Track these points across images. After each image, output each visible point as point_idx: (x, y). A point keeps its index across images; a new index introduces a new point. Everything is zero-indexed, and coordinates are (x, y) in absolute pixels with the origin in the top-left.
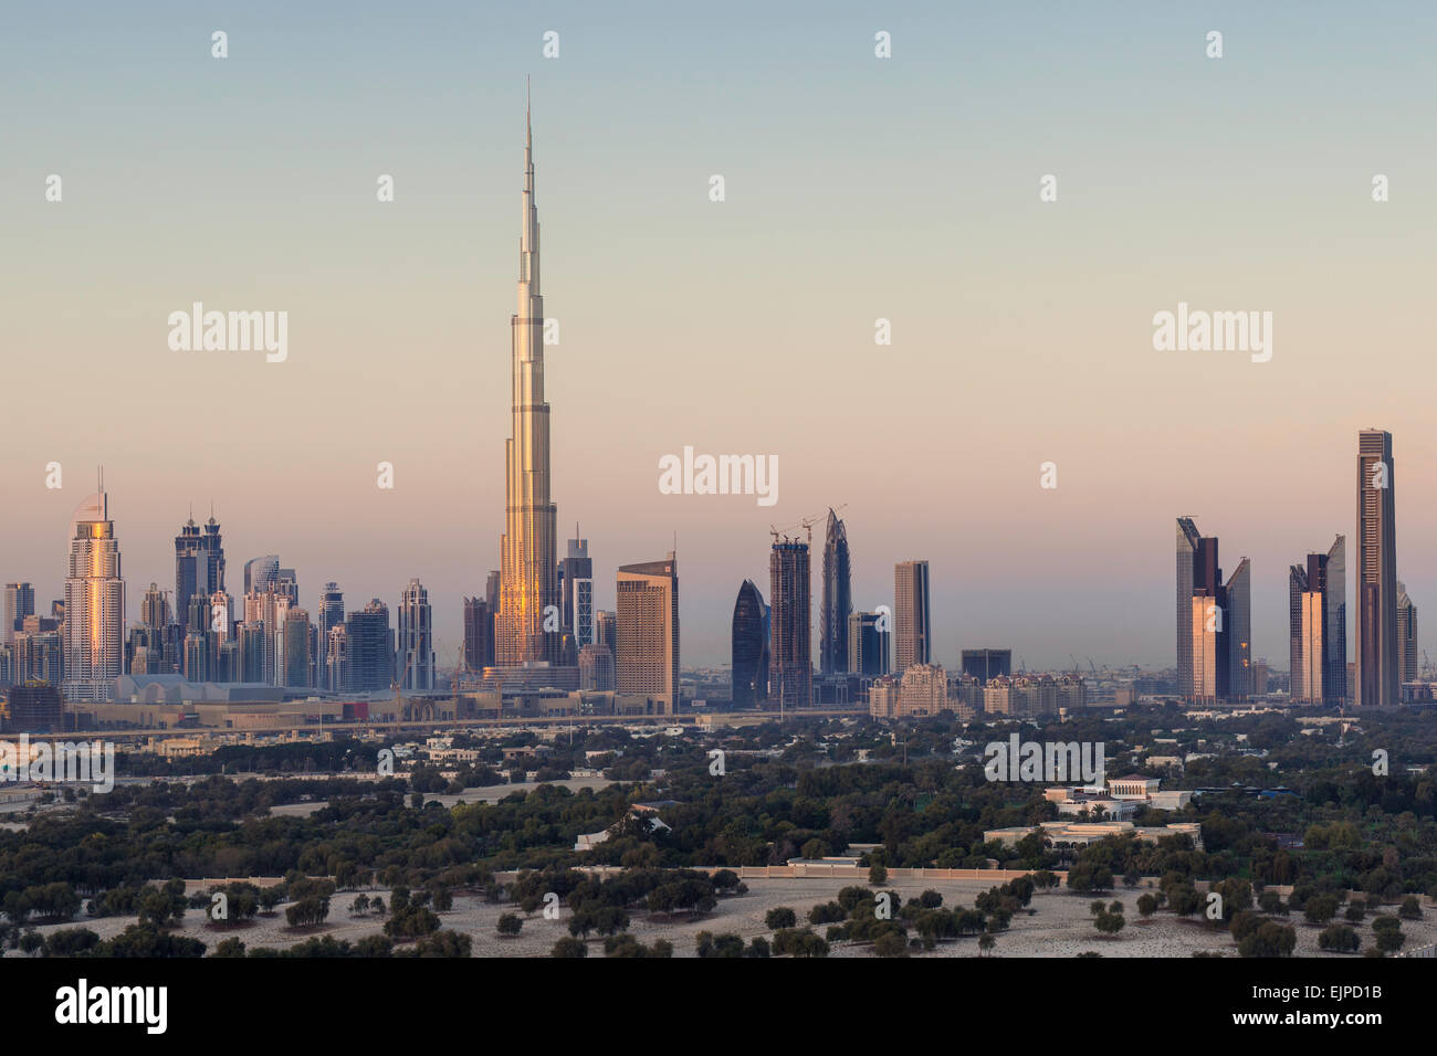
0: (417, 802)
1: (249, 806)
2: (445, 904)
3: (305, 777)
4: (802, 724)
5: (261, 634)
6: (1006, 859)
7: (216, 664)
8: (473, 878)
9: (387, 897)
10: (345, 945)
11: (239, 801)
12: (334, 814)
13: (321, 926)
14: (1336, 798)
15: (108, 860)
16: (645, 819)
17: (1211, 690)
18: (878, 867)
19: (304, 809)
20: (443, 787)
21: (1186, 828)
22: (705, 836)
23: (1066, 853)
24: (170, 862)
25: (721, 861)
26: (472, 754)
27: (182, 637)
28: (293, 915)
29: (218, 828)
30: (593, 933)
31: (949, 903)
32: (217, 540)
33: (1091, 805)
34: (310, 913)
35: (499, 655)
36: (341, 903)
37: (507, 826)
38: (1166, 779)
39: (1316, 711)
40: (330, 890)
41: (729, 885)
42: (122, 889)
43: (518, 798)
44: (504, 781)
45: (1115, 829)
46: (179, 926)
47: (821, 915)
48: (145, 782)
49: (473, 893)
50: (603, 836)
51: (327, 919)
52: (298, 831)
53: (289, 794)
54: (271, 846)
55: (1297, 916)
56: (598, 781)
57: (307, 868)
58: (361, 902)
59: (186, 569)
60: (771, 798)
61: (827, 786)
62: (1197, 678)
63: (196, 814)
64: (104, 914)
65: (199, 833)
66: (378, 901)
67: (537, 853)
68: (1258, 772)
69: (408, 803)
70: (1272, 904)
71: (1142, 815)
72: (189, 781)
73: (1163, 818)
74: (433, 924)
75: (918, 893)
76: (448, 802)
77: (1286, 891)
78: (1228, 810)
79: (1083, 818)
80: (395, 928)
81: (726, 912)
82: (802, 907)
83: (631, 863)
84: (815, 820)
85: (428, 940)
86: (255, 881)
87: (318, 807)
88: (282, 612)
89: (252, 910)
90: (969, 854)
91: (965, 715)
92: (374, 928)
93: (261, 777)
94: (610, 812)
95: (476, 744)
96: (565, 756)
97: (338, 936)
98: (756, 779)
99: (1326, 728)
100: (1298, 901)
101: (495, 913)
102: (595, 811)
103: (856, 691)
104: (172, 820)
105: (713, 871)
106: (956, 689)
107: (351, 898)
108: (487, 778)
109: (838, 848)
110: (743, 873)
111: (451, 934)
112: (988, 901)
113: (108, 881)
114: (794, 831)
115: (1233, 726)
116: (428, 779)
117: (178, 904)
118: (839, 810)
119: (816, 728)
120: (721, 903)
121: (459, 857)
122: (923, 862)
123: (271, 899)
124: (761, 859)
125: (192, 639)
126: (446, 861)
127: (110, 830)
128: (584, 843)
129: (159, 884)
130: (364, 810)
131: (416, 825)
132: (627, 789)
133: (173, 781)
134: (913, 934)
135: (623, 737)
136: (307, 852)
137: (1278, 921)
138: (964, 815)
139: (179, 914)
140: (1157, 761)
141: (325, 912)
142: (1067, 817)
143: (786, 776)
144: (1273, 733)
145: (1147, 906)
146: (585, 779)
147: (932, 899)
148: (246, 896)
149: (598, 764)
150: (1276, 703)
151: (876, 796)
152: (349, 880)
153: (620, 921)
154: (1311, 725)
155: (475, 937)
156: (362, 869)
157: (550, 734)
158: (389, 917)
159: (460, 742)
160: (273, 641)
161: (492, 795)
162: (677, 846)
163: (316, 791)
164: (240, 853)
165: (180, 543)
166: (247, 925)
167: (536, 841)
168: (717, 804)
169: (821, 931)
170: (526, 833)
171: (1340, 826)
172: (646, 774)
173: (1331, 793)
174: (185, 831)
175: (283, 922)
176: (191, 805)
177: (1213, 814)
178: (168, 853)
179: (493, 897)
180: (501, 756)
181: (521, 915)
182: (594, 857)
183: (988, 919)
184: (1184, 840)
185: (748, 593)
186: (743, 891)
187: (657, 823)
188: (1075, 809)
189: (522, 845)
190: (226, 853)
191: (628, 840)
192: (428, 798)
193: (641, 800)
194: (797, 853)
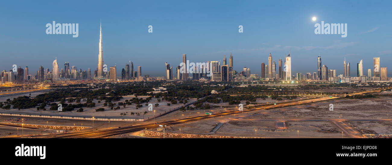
0: (90, 90)
1: (72, 90)
2: (93, 100)
3: (78, 88)
4: (129, 82)
5: (73, 73)
6: (149, 95)
7: (68, 77)
8: (95, 97)
9: (87, 99)
10: (82, 104)
11: (71, 90)
12: (81, 91)
13: (80, 102)
14: (181, 89)
15: (57, 96)
16: (113, 91)
17: (169, 78)
18: (136, 95)
19: (78, 91)
20: (92, 88)
21: (166, 92)
22: (119, 93)
23: (155, 94)
24: (64, 96)
25: (121, 95)
26: (95, 85)
27: (65, 74)
28: (77, 101)
29: (69, 93)
30: (108, 102)
31: (143, 99)
32: (69, 64)
33: (157, 90)
34: (79, 101)
35: (98, 75)
36: (82, 100)
37: (99, 92)
38: (164, 87)
39: (179, 80)
40: (81, 99)
41: (121, 98)
42: (59, 99)
43: (100, 89)
44: (98, 88)
45: (160, 92)
46: (65, 102)
47: (131, 100)
48: (61, 88)
49: (95, 99)
50: (109, 93)
51: (81, 101)
52: (77, 93)
53: (76, 89)
54: (74, 94)
55: (177, 100)
56: (108, 88)
57: (78, 97)
58: (84, 100)
59: (66, 67)
60: (126, 89)
61: (131, 88)
62: (167, 77)
63: (67, 91)
64: (57, 101)
65: (67, 93)
66: (86, 100)
67: (102, 95)
68: (173, 86)
69: (89, 90)
70: (175, 99)
71: (162, 90)
72: (66, 88)
73: (164, 91)
74: (91, 102)
75: (140, 98)
76: (93, 90)
77: (176, 97)
78: (170, 90)
79: (156, 91)
80: (87, 102)
81: (121, 100)
82: (129, 100)
83: (112, 96)
84: (130, 91)
85: (91, 103)
86: (73, 98)
87: (79, 90)
88: (75, 71)
89: (73, 101)
90: (145, 94)
91: (145, 81)
92: (85, 102)
93: (73, 88)
94: (109, 91)
95: (96, 84)
96: (105, 85)
97: (81, 103)
98: (124, 87)
99: (180, 82)
100: (177, 99)
101: (98, 101)
102: (108, 91)
103: (134, 79)
104: (64, 92)
105: (120, 96)
106: (144, 79)
107: (83, 99)
108: (97, 87)
109: (132, 94)
110: (123, 96)
111: (93, 103)
112: (147, 99)
113: (57, 98)
114: (128, 92)
115: (171, 82)
116: (91, 88)
117: (65, 100)
118: (132, 90)
119: (130, 82)
120: (121, 99)
121: (94, 95)
122: (141, 95)
123: (75, 100)
124: (125, 95)
125: (66, 74)
126: (92, 96)
127: (58, 93)
128: (107, 94)
129: (63, 98)
130: (84, 91)
131: (89, 92)
132: (111, 89)
133: (64, 88)
134: (140, 102)
135: (111, 83)
136: (78, 95)
137: (175, 100)
138: (145, 90)
139: (65, 101)
140: (164, 85)
141: (80, 101)
142: (155, 91)
143: (127, 87)
144: (175, 82)
145: (163, 99)
146: (106, 87)
147: (142, 99)
148: (72, 99)
149: (108, 86)
150: (175, 80)
151: (136, 89)
152: (82, 98)
153: (110, 101)
154: (178, 82)
155: (96, 103)
156: (84, 97)
157: (103, 83)
158: (87, 101)
159: (94, 84)
160: (74, 74)
161: (97, 89)
162: (116, 94)
163: (79, 89)
164: (71, 95)
165: (65, 65)
166: (72, 102)
167: (102, 94)
168: (120, 90)
169: (131, 102)
170: (101, 93)
171: (181, 91)
172: (113, 87)
173: (180, 88)
174: (66, 93)
175: (76, 102)
176: (66, 90)
177: (169, 90)
178: (64, 95)
179: (98, 99)
180: (98, 85)
181: (100, 101)
182: (107, 95)
183: (147, 100)
184: (166, 93)
185: (123, 69)
186: (123, 98)
187: (114, 92)
188: (156, 90)
189: (100, 94)
190: (70, 95)
191: (111, 93)
192: (91, 90)
193: (113, 89)
194: (128, 95)
